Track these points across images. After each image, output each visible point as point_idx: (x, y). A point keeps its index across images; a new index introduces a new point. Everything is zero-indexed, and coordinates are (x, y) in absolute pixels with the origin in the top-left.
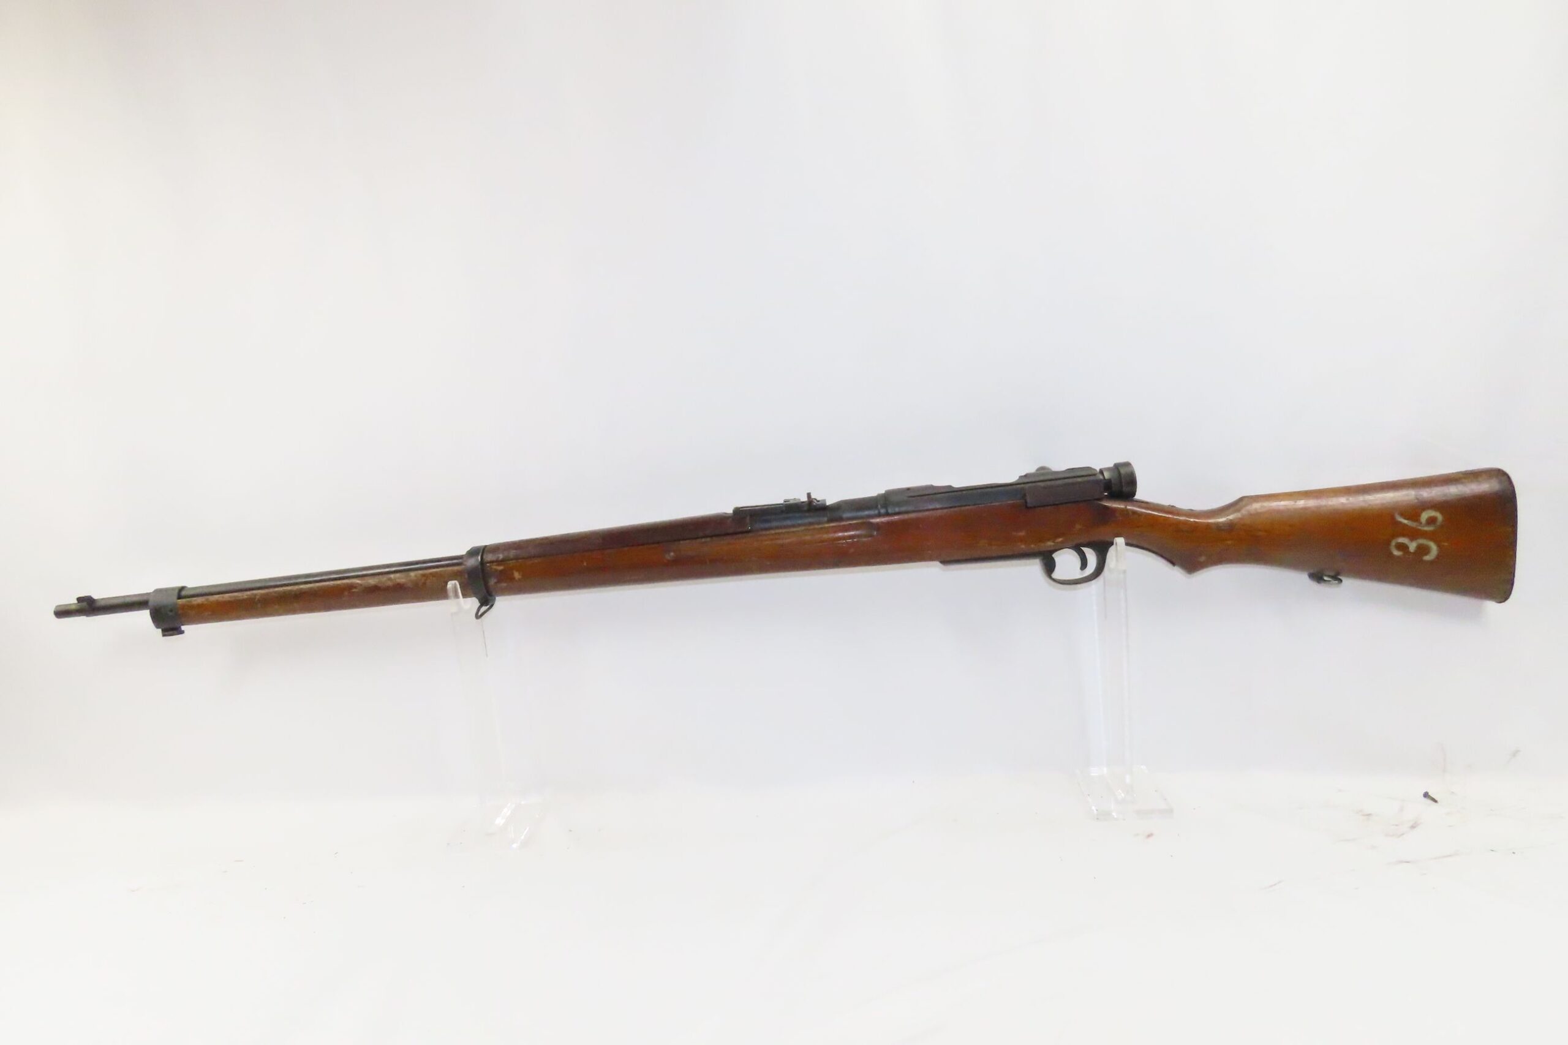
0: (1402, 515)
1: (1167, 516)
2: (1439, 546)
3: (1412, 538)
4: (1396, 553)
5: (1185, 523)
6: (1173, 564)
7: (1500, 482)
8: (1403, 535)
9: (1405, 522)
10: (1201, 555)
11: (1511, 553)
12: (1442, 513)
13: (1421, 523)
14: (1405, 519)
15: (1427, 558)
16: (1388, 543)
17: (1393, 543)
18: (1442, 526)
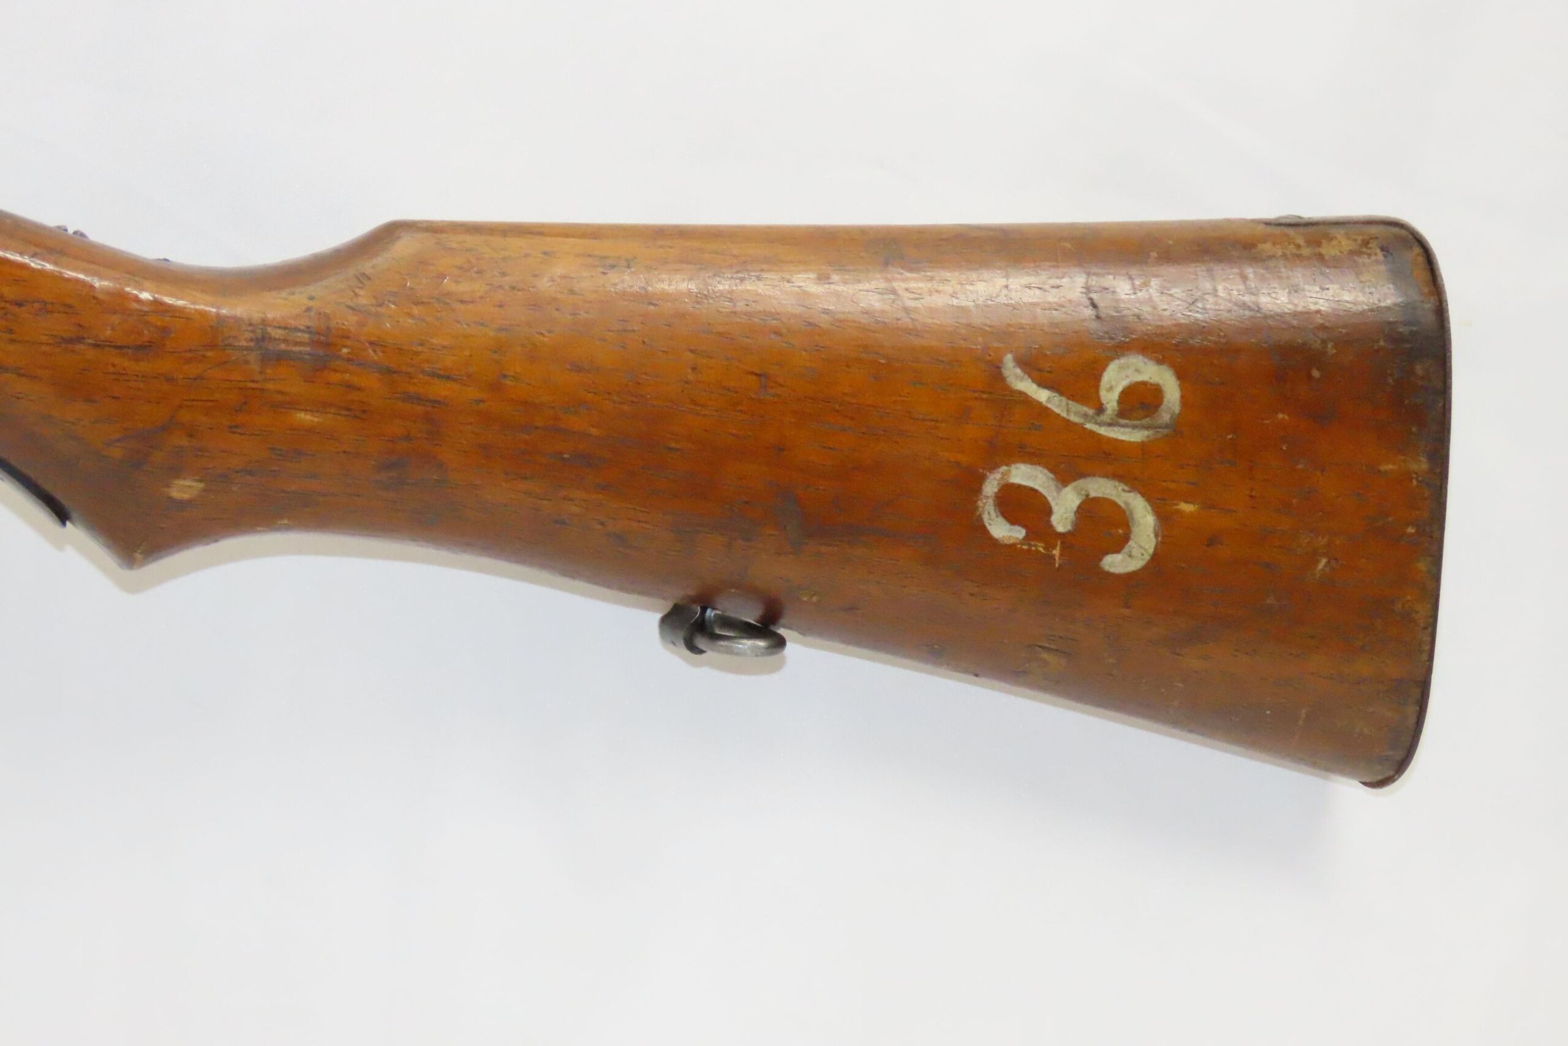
0: (1030, 365)
1: (35, 264)
2: (1165, 517)
3: (1064, 477)
4: (1001, 530)
5: (119, 303)
6: (62, 515)
7: (1397, 276)
8: (1032, 456)
9: (1042, 395)
10: (175, 471)
11: (1422, 566)
12: (1181, 375)
13: (1100, 409)
14: (1042, 384)
15: (1116, 563)
16: (973, 483)
17: (991, 487)
18: (1177, 428)
